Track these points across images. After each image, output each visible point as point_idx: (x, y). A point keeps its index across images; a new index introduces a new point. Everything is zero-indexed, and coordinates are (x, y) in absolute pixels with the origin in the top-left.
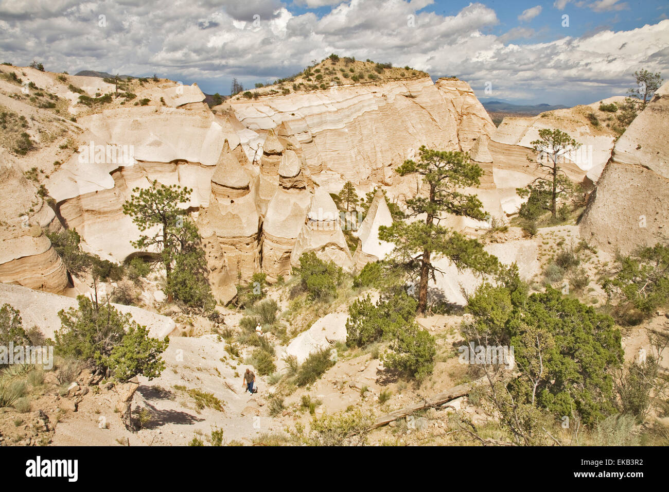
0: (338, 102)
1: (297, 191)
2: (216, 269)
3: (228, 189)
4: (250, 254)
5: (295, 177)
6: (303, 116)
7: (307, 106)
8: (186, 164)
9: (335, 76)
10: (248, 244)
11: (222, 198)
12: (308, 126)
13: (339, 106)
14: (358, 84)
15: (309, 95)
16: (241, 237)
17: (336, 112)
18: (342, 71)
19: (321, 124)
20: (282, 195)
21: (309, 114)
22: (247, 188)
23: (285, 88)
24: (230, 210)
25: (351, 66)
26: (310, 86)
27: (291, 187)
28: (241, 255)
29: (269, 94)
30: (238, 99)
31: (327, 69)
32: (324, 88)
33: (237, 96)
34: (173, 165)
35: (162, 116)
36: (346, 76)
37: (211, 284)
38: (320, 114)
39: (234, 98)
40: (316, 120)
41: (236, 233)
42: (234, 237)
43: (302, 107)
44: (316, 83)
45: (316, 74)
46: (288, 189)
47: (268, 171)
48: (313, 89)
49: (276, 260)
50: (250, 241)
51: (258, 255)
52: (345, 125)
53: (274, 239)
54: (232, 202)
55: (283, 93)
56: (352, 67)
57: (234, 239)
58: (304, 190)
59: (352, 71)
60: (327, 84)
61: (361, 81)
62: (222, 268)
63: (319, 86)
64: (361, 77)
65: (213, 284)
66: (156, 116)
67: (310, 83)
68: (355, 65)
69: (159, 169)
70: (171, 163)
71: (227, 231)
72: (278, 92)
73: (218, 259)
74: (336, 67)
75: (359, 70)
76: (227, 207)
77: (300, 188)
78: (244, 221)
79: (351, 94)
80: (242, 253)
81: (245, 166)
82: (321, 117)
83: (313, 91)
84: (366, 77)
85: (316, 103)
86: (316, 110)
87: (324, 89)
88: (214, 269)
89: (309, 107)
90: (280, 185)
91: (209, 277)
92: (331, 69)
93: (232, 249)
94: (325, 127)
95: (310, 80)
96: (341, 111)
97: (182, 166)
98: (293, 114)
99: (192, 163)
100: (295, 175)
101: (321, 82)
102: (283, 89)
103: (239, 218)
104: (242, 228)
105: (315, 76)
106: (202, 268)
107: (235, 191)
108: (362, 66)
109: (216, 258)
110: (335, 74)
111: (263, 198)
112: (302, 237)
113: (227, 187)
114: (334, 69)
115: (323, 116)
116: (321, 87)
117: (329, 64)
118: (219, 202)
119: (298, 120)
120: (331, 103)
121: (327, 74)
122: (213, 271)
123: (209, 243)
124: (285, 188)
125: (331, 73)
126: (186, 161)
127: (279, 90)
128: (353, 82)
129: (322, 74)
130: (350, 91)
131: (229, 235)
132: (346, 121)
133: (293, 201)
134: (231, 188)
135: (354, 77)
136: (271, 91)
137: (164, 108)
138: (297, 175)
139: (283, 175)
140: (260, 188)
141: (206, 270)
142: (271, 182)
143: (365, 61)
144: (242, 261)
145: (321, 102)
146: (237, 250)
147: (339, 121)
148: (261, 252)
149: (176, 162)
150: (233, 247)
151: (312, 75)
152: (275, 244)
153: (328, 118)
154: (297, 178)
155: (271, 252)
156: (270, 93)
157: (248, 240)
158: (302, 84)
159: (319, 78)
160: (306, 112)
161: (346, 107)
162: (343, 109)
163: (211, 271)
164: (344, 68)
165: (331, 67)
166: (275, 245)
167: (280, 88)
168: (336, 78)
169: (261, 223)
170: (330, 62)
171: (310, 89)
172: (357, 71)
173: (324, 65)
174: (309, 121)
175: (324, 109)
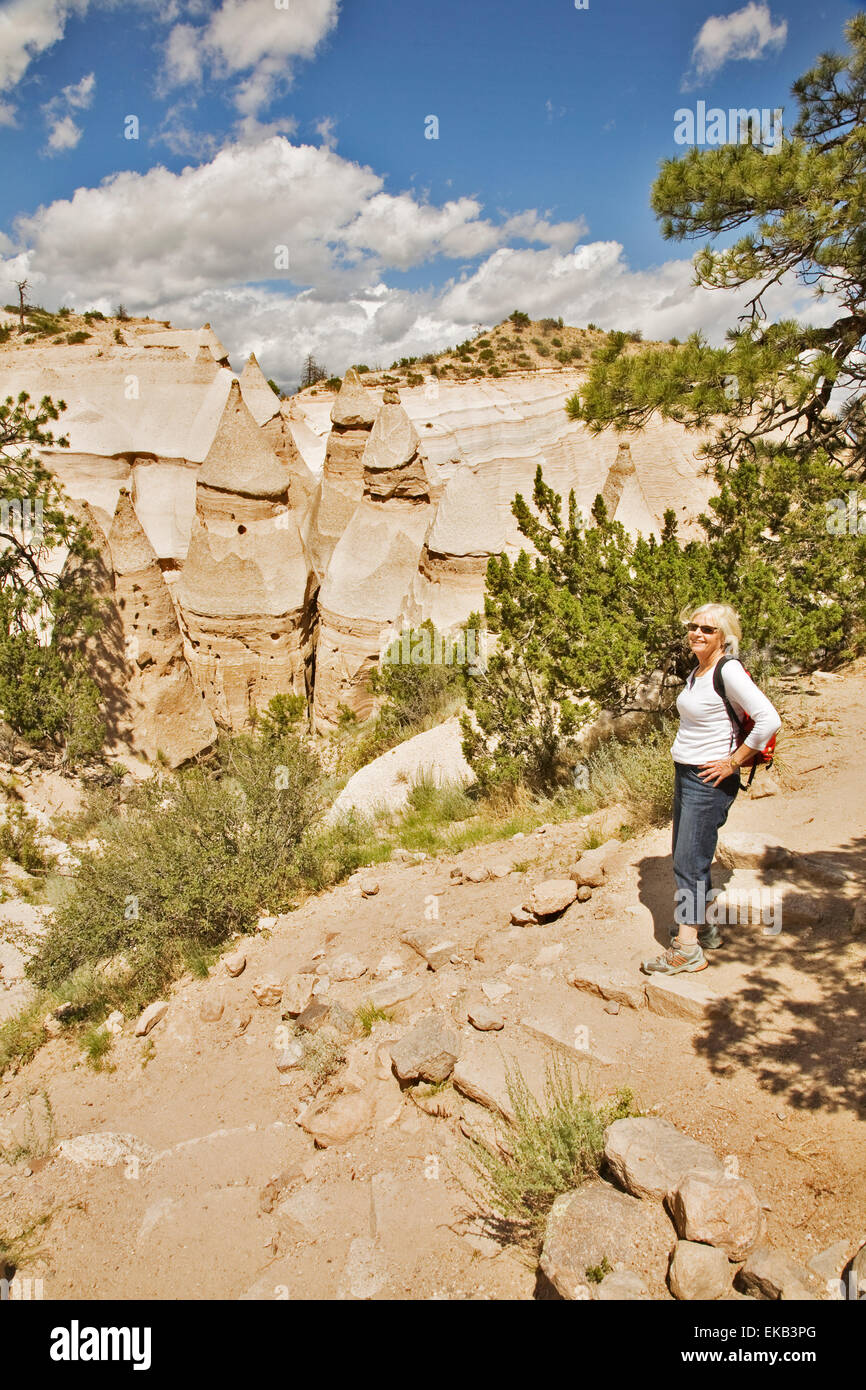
0: (525, 403)
1: (407, 504)
2: (151, 662)
3: (234, 497)
4: (280, 661)
5: (402, 467)
6: (450, 430)
7: (459, 409)
8: (154, 464)
9: (520, 353)
10: (275, 636)
11: (218, 521)
12: (460, 449)
13: (527, 411)
14: (568, 369)
15: (464, 388)
16: (259, 617)
17: (522, 422)
18: (536, 342)
19: (488, 446)
20: (370, 516)
21: (464, 426)
22: (282, 498)
23: (414, 372)
24: (235, 549)
25: (554, 334)
26: (467, 370)
27: (393, 495)
28: (257, 664)
29: (378, 383)
30: (314, 393)
31: (504, 340)
32: (496, 374)
33: (312, 388)
34: (122, 465)
35: (110, 364)
36: (543, 353)
37: (133, 704)
38: (488, 426)
39: (306, 391)
40: (478, 438)
41: (247, 606)
42: (241, 617)
43: (450, 412)
44: (479, 365)
45: (481, 350)
46: (383, 499)
47: (341, 468)
48: (473, 376)
49: (346, 677)
50: (282, 627)
51: (300, 664)
52: (540, 450)
53: (344, 623)
54: (242, 530)
55: (409, 381)
56: (558, 337)
57: (242, 623)
58: (423, 504)
59: (557, 343)
60: (504, 366)
61: (576, 362)
62: (171, 663)
63: (485, 370)
64: (577, 354)
65: (142, 706)
66: (99, 364)
67: (469, 365)
68: (562, 333)
69: (87, 469)
70: (116, 457)
71: (227, 601)
72: (398, 381)
73: (161, 635)
74: (522, 337)
75: (570, 344)
76: (227, 541)
77: (415, 498)
78: (268, 576)
79: (554, 387)
80: (261, 660)
81: (290, 467)
82: (489, 433)
83: (473, 380)
84: (587, 356)
85: (480, 404)
86: (478, 419)
87: (497, 376)
88: (147, 663)
89: (464, 411)
90: (366, 492)
91: (129, 684)
92: (512, 340)
93: (234, 649)
94: (497, 454)
95: (467, 360)
96: (531, 421)
97: (143, 469)
98: (429, 426)
99: (166, 460)
100: (401, 461)
101: (491, 364)
102: (410, 375)
103: (255, 568)
104: (262, 595)
105: (478, 353)
106: (108, 656)
107: (248, 502)
108: (579, 336)
109: (155, 632)
110: (522, 348)
111: (324, 533)
112: (409, 604)
113: (230, 492)
114: (518, 340)
115: (493, 429)
116: (490, 372)
117: (508, 332)
118: (209, 531)
119: (440, 437)
120: (512, 405)
121: (505, 349)
122: (142, 667)
123: (136, 588)
124: (376, 497)
125: (511, 347)
126: (153, 458)
127: (400, 378)
128: (560, 364)
129: (494, 349)
130: (554, 383)
131: (227, 612)
132: (542, 441)
133: (394, 528)
134: (240, 494)
135: (561, 354)
136: (385, 377)
137: (118, 349)
138: (409, 463)
139: (371, 466)
140: (321, 510)
141: (119, 663)
142: (347, 494)
143: (585, 328)
144: (259, 679)
145: (490, 403)
146: (248, 651)
147: (529, 441)
148: (311, 660)
149: (132, 458)
150: (238, 643)
151: (472, 351)
152: (345, 637)
153: (505, 436)
154: (408, 471)
155: (336, 658)
156: (382, 381)
157: (277, 625)
158: (450, 367)
159: (488, 356)
160: (458, 422)
161: (544, 412)
162: (536, 417)
163: (138, 670)
164: (540, 338)
165: (511, 335)
166: (346, 639)
167: (403, 374)
168: (523, 356)
169: (313, 589)
170: (510, 326)
171: (467, 375)
172: (568, 345)
173: (498, 333)
174: (464, 441)
175: (496, 417)
